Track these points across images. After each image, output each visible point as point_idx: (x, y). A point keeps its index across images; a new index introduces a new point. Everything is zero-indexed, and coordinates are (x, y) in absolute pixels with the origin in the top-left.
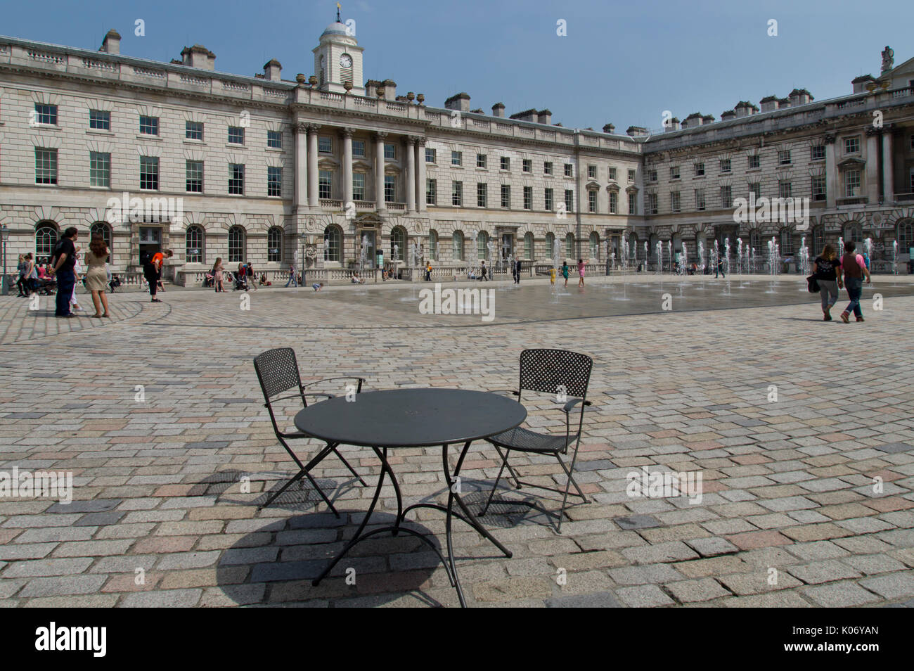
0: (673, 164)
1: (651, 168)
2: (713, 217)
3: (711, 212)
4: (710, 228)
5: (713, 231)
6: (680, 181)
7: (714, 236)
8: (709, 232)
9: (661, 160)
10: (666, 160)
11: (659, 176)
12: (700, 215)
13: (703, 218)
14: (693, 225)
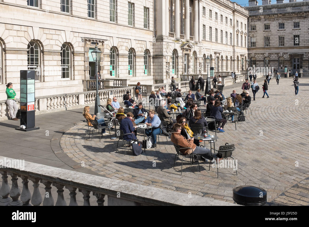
0: (266, 22)
1: (253, 23)
2: (288, 50)
3: (287, 47)
4: (287, 55)
5: (288, 57)
6: (270, 31)
7: (289, 59)
8: (286, 57)
9: (259, 20)
10: (262, 20)
11: (257, 28)
12: (281, 48)
13: (283, 50)
14: (278, 54)
